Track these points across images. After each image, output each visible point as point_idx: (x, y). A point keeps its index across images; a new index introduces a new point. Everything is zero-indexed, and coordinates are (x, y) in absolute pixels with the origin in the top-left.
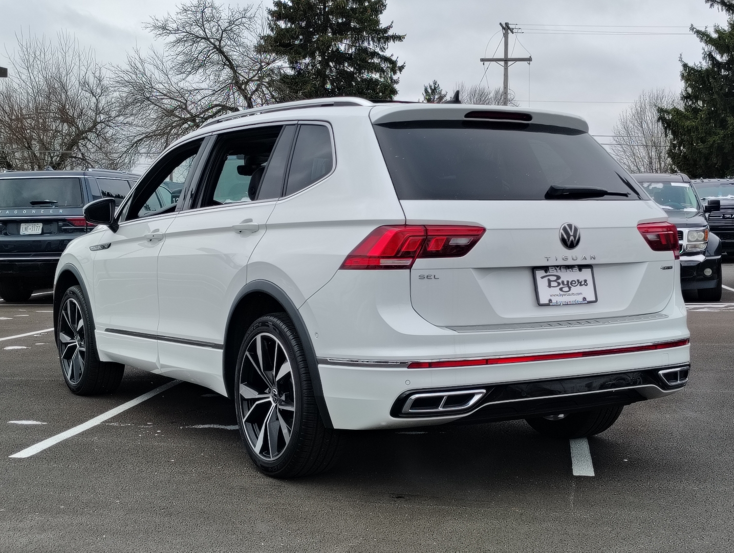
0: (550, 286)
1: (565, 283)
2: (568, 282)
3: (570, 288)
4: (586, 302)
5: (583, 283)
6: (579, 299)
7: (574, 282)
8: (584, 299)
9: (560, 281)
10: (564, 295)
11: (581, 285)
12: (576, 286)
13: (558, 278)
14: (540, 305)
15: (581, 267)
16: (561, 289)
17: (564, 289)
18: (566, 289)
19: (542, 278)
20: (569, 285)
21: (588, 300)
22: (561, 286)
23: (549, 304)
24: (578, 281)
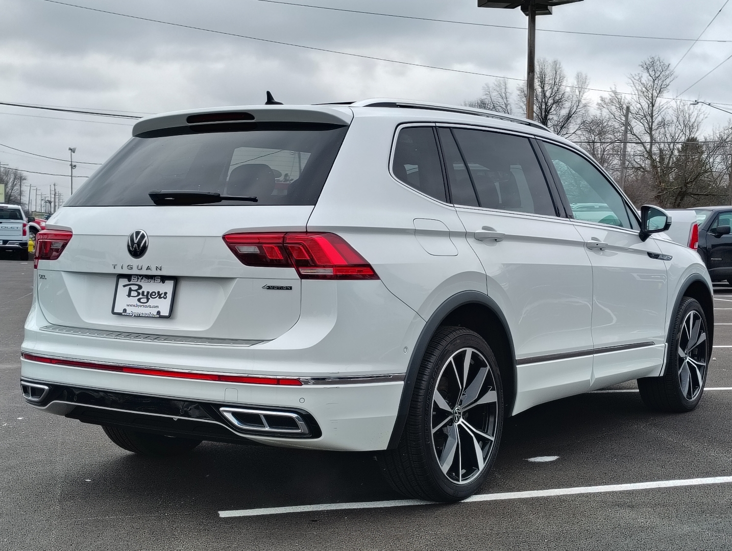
0: (129, 295)
1: (145, 294)
2: (148, 293)
3: (148, 299)
4: (160, 317)
5: (162, 296)
6: (154, 312)
7: (154, 294)
8: (159, 313)
9: (140, 291)
10: (141, 306)
11: (160, 298)
12: (155, 298)
13: (140, 287)
14: (113, 313)
15: (164, 279)
16: (139, 300)
17: (142, 300)
18: (144, 300)
19: (124, 286)
20: (149, 296)
21: (161, 314)
22: (141, 296)
23: (122, 314)
24: (159, 292)
